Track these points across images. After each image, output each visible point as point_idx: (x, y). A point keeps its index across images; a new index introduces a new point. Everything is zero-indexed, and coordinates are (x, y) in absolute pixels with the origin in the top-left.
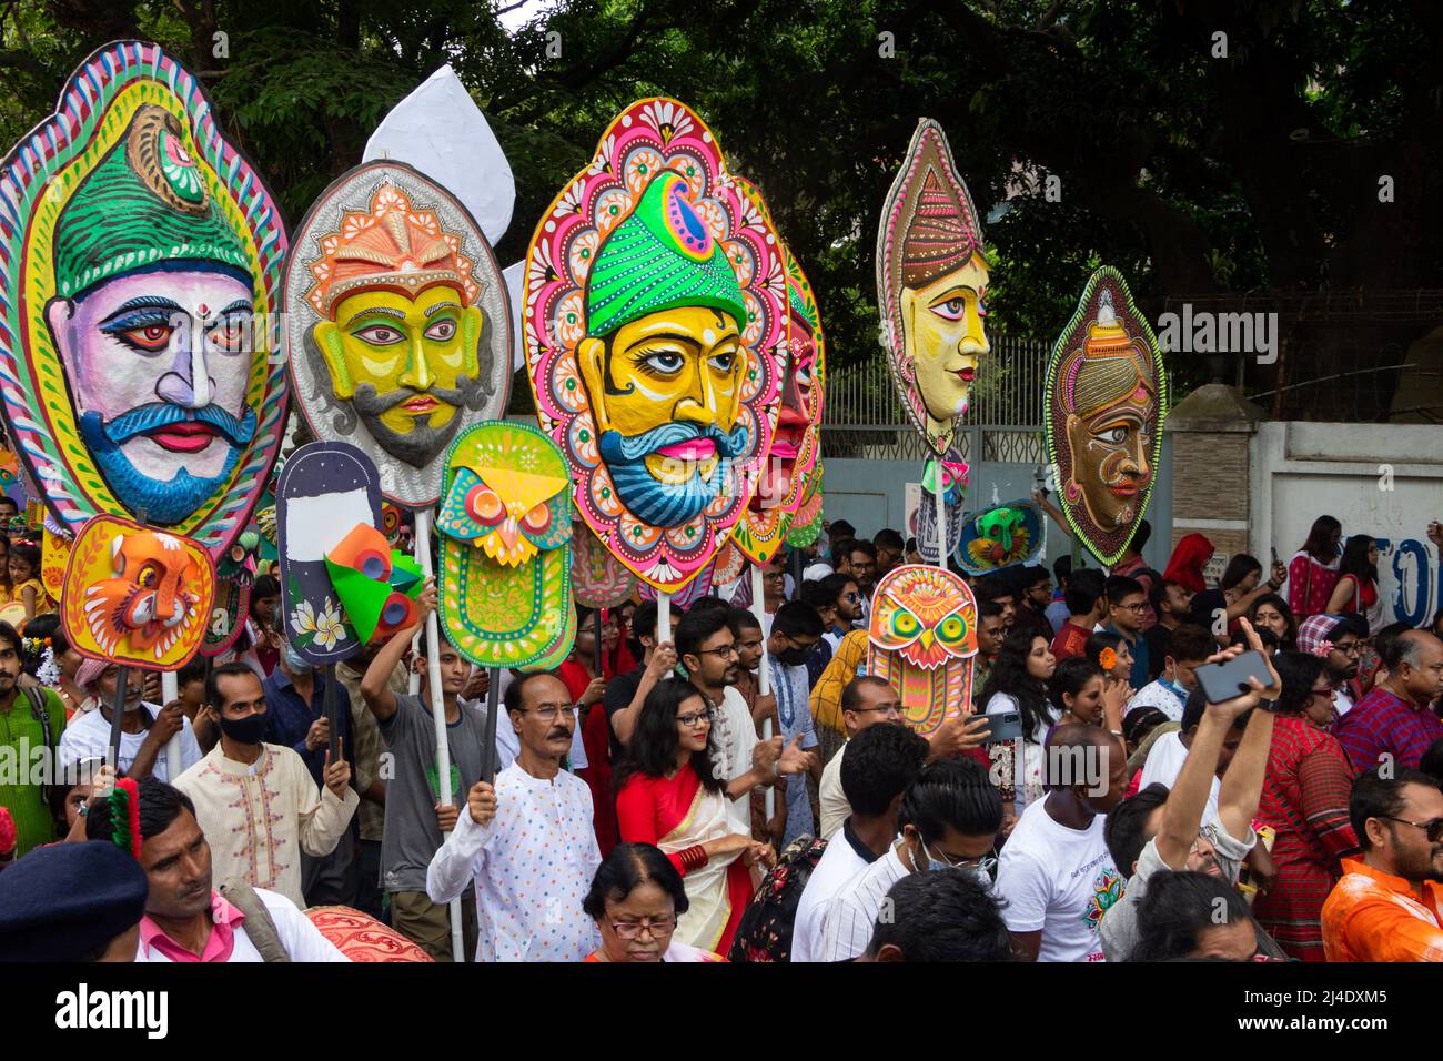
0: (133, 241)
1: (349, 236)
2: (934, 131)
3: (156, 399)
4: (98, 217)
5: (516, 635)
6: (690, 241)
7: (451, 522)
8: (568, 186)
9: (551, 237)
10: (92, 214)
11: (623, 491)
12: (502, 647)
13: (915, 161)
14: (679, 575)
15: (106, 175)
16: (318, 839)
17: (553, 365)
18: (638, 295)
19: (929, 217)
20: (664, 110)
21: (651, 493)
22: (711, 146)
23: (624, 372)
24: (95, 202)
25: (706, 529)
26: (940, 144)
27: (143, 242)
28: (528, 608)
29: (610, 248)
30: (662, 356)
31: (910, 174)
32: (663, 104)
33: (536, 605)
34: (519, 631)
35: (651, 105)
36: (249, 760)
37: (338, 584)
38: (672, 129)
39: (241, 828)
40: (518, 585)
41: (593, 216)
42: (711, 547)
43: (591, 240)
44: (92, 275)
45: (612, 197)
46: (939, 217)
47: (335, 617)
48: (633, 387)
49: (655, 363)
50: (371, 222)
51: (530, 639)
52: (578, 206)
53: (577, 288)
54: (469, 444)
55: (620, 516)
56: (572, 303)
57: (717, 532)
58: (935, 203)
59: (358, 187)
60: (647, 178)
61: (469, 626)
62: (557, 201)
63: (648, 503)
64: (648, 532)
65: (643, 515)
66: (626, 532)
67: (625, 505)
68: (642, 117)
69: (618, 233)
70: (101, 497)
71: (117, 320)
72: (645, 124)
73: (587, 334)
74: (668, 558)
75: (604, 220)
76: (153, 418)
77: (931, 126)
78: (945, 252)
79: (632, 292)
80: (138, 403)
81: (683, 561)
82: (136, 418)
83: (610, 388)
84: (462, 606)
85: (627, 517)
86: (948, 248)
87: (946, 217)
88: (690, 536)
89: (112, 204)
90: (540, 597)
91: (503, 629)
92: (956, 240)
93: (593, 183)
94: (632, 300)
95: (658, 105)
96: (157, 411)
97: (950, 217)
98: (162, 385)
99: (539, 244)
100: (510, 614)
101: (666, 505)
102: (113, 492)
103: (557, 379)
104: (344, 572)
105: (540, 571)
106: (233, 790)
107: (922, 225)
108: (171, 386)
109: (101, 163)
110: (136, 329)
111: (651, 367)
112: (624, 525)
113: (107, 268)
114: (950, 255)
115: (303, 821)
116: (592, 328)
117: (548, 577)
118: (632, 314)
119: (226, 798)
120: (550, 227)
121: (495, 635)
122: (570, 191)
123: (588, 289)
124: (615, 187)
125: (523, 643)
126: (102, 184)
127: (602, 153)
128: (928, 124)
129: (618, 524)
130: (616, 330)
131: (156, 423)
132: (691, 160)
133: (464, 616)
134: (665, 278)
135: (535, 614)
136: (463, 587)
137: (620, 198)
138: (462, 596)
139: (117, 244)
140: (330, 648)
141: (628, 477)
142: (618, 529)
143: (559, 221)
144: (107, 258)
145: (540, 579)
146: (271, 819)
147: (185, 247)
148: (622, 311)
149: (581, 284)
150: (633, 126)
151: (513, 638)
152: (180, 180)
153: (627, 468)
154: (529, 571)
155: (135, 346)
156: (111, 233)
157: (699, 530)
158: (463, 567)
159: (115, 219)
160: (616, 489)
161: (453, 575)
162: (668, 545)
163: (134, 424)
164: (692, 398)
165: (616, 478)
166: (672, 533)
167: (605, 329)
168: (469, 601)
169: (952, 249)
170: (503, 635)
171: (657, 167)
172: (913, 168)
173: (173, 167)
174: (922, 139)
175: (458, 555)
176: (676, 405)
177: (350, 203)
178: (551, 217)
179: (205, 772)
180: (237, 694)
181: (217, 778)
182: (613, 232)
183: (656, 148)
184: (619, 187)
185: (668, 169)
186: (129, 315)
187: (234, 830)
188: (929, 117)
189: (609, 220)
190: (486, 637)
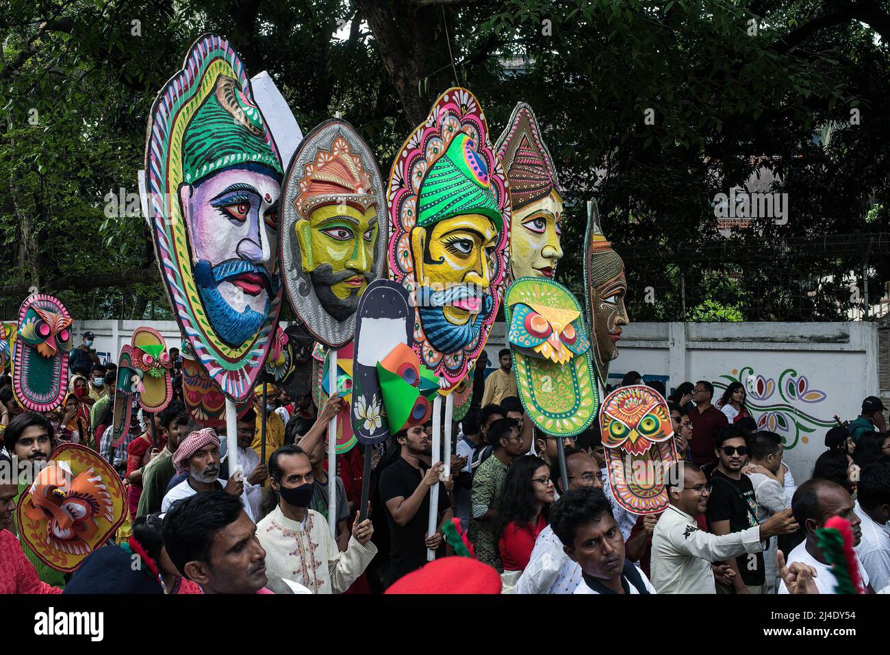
0: (234, 147)
1: (320, 165)
2: (527, 111)
3: (237, 257)
4: (210, 133)
5: (568, 414)
6: (480, 174)
7: (518, 337)
8: (415, 131)
9: (404, 160)
10: (204, 132)
11: (427, 326)
12: (561, 423)
13: (514, 127)
14: (449, 385)
15: (208, 110)
16: (342, 580)
17: (398, 240)
18: (453, 202)
19: (523, 164)
20: (464, 97)
21: (445, 329)
22: (483, 122)
23: (438, 250)
24: (205, 124)
25: (464, 358)
26: (531, 120)
27: (240, 149)
28: (572, 396)
29: (433, 173)
30: (462, 242)
31: (510, 135)
32: (464, 92)
33: (576, 394)
34: (570, 412)
35: (459, 91)
36: (299, 519)
37: (384, 385)
38: (467, 108)
39: (299, 571)
40: (562, 381)
41: (425, 152)
42: (465, 370)
43: (422, 166)
44: (208, 168)
45: (435, 143)
46: (529, 165)
47: (377, 410)
48: (444, 259)
49: (458, 246)
50: (331, 158)
51: (578, 417)
52: (419, 144)
53: (414, 194)
54: (516, 293)
55: (423, 342)
56: (410, 204)
57: (469, 361)
58: (527, 156)
59: (326, 135)
60: (453, 135)
61: (539, 409)
62: (409, 140)
63: (441, 335)
64: (436, 355)
65: (435, 344)
66: (425, 353)
67: (426, 337)
68: (454, 98)
69: (437, 165)
70: (203, 321)
71: (223, 198)
72: (454, 102)
73: (417, 225)
74: (444, 373)
75: (430, 156)
76: (237, 267)
77: (525, 107)
78: (533, 186)
79: (450, 200)
80: (227, 258)
81: (451, 377)
82: (227, 267)
83: (428, 259)
84: (533, 396)
85: (426, 343)
86: (535, 184)
87: (534, 165)
88: (456, 361)
89: (217, 126)
90: (577, 388)
91: (560, 411)
92: (540, 180)
93: (428, 131)
94: (449, 205)
95: (461, 92)
96: (238, 264)
97: (537, 165)
98: (240, 246)
99: (398, 164)
100: (562, 400)
101: (452, 337)
102: (209, 319)
103: (400, 250)
104: (391, 377)
105: (574, 371)
106: (291, 542)
107: (518, 169)
108: (246, 247)
109: (203, 103)
110: (233, 205)
111: (455, 249)
112: (425, 349)
113: (219, 164)
114: (536, 188)
115: (332, 565)
116: (420, 221)
117: (580, 375)
118: (447, 214)
119: (287, 548)
120: (405, 154)
121: (556, 415)
122: (416, 134)
123: (419, 196)
124: (437, 137)
125: (573, 419)
126: (207, 115)
127: (433, 115)
128: (523, 105)
129: (421, 348)
130: (436, 223)
131: (239, 271)
132: (473, 129)
133: (535, 403)
134: (468, 194)
135: (577, 399)
136: (530, 383)
137: (439, 144)
138: (531, 389)
139: (225, 148)
140: (371, 433)
141: (433, 318)
142: (421, 351)
143: (409, 151)
144: (218, 157)
145: (575, 377)
146: (315, 565)
147: (260, 155)
148: (442, 211)
149: (416, 193)
150: (449, 102)
151: (566, 417)
152: (253, 115)
153: (433, 311)
154: (568, 372)
155: (231, 216)
156: (220, 142)
157: (460, 358)
158: (528, 371)
159: (219, 134)
160: (422, 325)
161: (523, 375)
162: (445, 365)
163: (225, 271)
164: (475, 271)
165: (423, 318)
166: (447, 357)
167: (429, 222)
168: (535, 392)
169: (538, 185)
170: (560, 414)
171: (457, 129)
172: (512, 131)
173: (248, 108)
174: (519, 115)
175: (523, 362)
176: (465, 275)
177: (322, 144)
178: (406, 148)
179: (271, 528)
180: (293, 468)
181: (280, 533)
182: (434, 164)
183: (458, 118)
184: (438, 137)
185: (462, 132)
186: (230, 195)
187: (294, 573)
188: (523, 101)
189: (432, 155)
190: (550, 416)
